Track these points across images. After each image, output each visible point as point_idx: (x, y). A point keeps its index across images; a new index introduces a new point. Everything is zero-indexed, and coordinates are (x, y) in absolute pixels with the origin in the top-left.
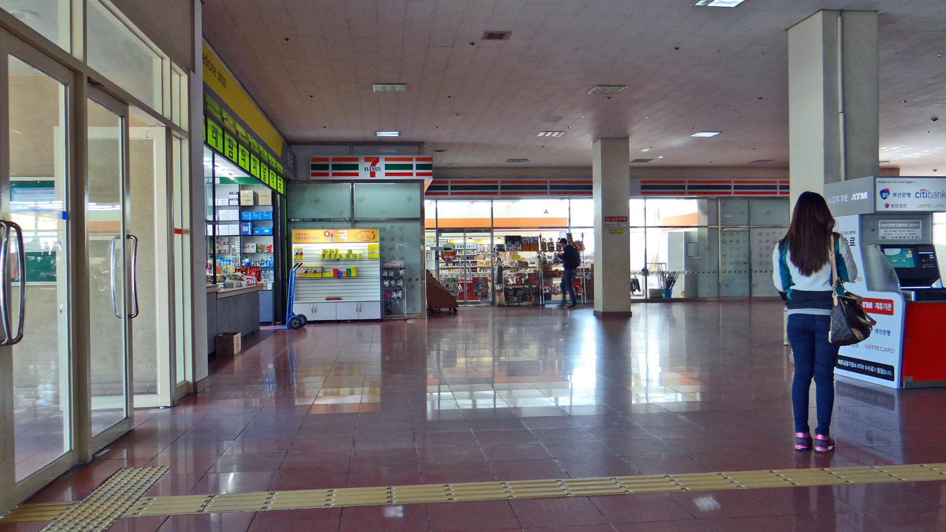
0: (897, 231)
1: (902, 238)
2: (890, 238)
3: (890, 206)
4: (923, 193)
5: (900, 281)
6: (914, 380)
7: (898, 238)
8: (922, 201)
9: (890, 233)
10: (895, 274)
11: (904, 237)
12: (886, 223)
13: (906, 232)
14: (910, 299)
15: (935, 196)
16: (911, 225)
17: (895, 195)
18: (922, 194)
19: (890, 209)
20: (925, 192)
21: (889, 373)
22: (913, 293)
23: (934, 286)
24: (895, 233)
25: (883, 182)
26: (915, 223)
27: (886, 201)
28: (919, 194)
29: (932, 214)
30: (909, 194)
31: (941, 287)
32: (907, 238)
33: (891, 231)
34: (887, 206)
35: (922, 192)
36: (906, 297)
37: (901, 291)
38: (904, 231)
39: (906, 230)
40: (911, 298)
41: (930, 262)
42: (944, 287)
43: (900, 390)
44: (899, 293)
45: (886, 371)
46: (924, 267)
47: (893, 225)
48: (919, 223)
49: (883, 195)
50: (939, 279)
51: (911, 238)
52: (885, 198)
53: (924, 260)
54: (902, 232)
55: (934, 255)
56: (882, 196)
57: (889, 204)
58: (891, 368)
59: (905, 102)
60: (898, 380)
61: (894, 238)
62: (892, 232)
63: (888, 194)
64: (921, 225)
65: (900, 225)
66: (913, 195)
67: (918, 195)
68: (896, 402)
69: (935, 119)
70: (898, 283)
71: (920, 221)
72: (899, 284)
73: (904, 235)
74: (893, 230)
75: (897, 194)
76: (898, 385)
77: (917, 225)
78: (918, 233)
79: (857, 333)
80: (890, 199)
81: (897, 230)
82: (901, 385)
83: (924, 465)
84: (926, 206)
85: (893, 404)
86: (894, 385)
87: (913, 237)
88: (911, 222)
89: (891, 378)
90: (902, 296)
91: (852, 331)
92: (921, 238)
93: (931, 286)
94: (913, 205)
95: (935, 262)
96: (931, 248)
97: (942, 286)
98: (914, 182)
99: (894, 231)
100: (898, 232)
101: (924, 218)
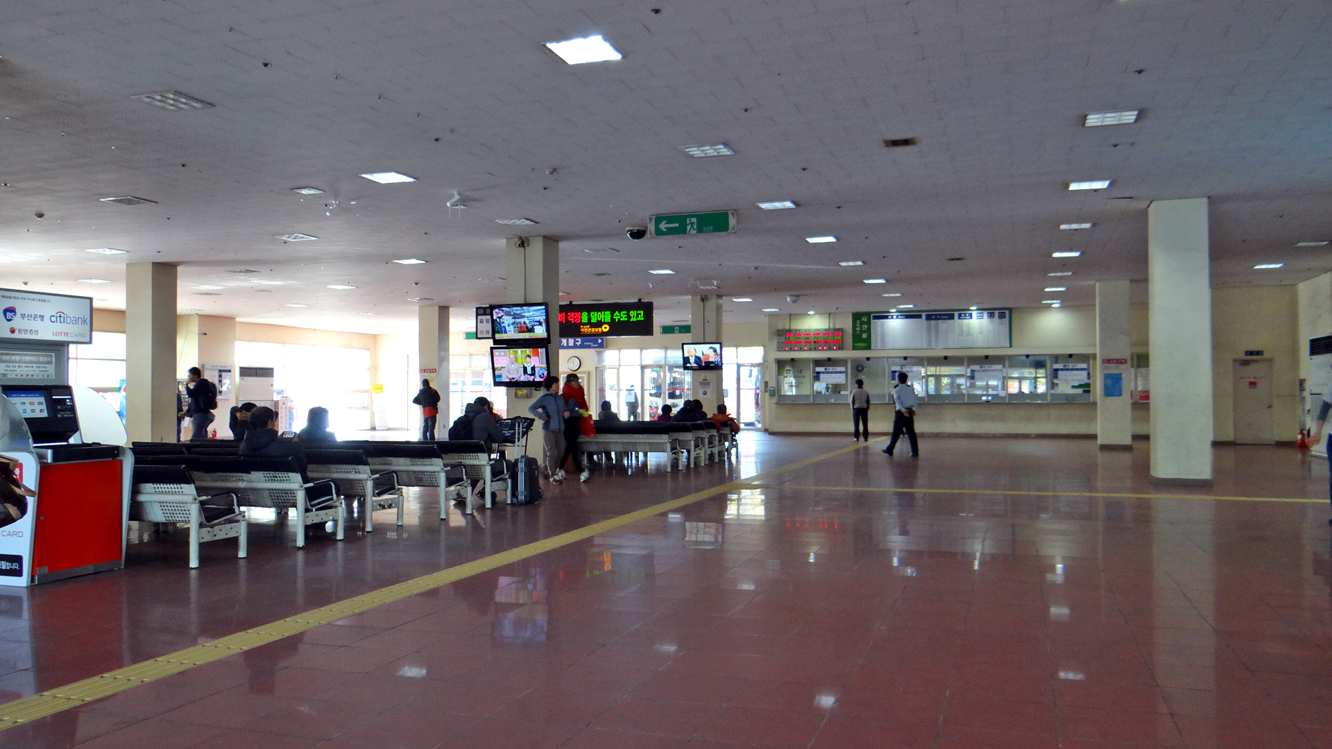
0: (23, 367)
1: (30, 377)
2: (14, 376)
3: (17, 331)
4: (60, 316)
5: (32, 436)
6: (50, 571)
7: (25, 377)
8: (59, 327)
9: (13, 369)
10: (26, 427)
11: (32, 376)
12: (8, 354)
13: (35, 368)
14: (45, 461)
15: (74, 322)
16: (41, 359)
17: (23, 316)
18: (58, 318)
19: (16, 335)
20: (62, 315)
21: (15, 566)
22: (50, 452)
23: (72, 441)
24: (20, 369)
25: (7, 297)
26: (46, 356)
27: (11, 324)
28: (55, 318)
29: (68, 345)
30: (42, 317)
31: (81, 443)
32: (35, 377)
33: (15, 367)
34: (13, 331)
35: (58, 315)
36: (41, 457)
37: (33, 450)
38: (33, 367)
39: (35, 365)
40: (47, 459)
41: (67, 410)
42: (85, 442)
43: (32, 588)
44: (31, 452)
45: (10, 564)
46: (59, 416)
47: (18, 358)
48: (51, 356)
49: (8, 315)
50: (78, 432)
51: (41, 377)
52: (9, 320)
53: (59, 407)
54: (28, 369)
55: (72, 400)
56: (5, 316)
57: (15, 328)
58: (18, 559)
59: (6, 185)
60: (28, 575)
61: (19, 377)
62: (17, 369)
63: (15, 315)
64: (54, 359)
65: (28, 358)
66: (47, 318)
67: (53, 319)
68: (26, 606)
69: (41, 215)
70: (29, 438)
71: (53, 354)
72: (31, 440)
73: (32, 373)
74: (17, 365)
75: (26, 315)
76: (27, 582)
77: (49, 359)
78: (51, 369)
79: (13, 510)
80: (17, 322)
81: (23, 365)
82: (33, 580)
83: (104, 675)
84: (63, 334)
85: (21, 608)
86: (22, 581)
87: (43, 376)
88: (41, 355)
89: (18, 573)
90: (35, 455)
91: (5, 507)
92: (54, 377)
93: (68, 442)
94: (46, 332)
95: (72, 409)
96: (67, 390)
97: (82, 441)
98: (49, 301)
99: (19, 367)
100: (24, 369)
101: (58, 348)
